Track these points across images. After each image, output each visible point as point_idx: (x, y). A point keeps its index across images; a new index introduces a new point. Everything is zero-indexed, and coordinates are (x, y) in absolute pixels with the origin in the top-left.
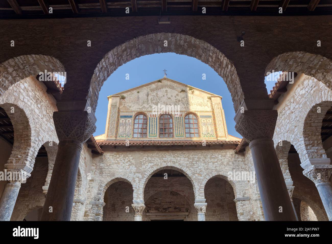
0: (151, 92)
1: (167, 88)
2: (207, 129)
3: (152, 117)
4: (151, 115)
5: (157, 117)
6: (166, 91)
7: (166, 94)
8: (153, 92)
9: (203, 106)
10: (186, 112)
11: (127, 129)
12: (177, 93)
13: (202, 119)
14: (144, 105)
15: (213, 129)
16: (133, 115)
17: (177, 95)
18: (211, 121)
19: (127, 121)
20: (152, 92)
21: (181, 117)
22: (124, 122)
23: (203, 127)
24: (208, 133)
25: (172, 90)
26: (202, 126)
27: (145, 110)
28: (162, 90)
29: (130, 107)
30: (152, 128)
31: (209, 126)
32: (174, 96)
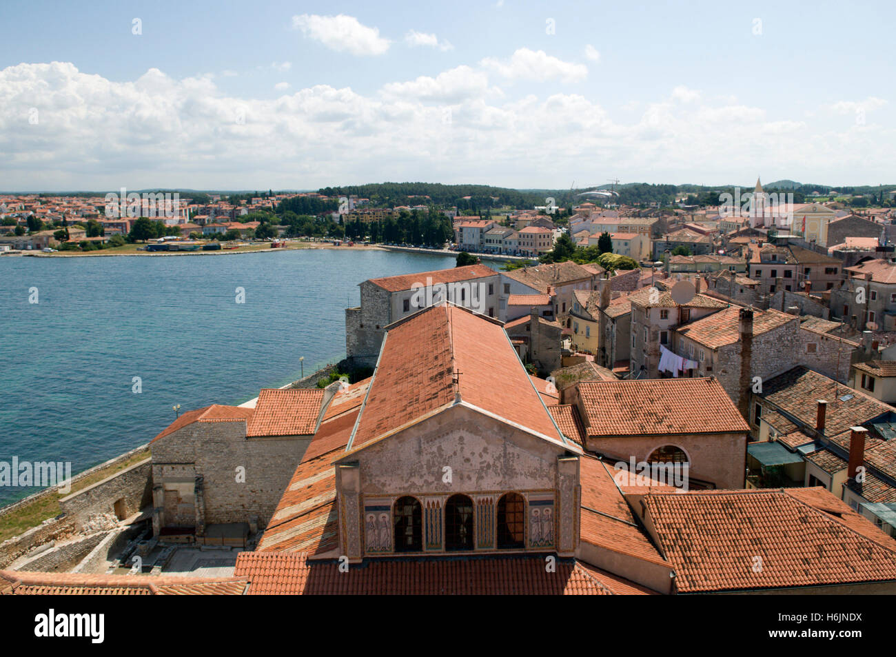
0: (426, 445)
1: (463, 430)
2: (540, 531)
3: (431, 507)
4: (428, 503)
5: (441, 506)
6: (461, 439)
7: (459, 447)
8: (430, 443)
9: (538, 479)
10: (500, 495)
11: (382, 535)
12: (486, 445)
13: (532, 509)
14: (413, 479)
15: (552, 529)
16: (392, 505)
17: (485, 450)
18: (550, 512)
19: (381, 519)
20: (428, 442)
21: (491, 506)
22: (374, 519)
23: (533, 526)
24: (542, 539)
25: (474, 437)
26: (531, 525)
27: (416, 491)
28: (450, 436)
29: (384, 485)
30: (432, 531)
31: (546, 524)
32: (477, 455)
